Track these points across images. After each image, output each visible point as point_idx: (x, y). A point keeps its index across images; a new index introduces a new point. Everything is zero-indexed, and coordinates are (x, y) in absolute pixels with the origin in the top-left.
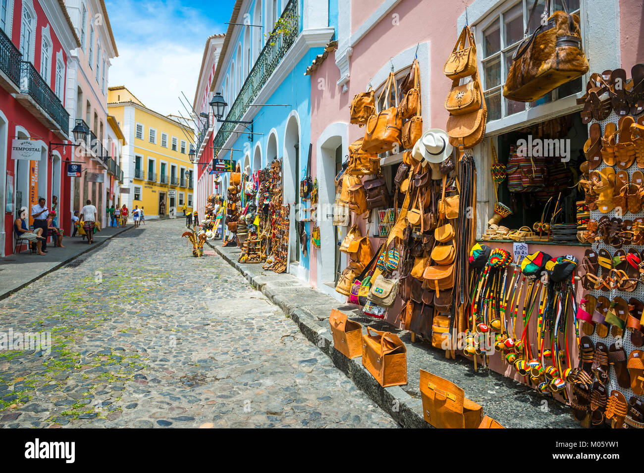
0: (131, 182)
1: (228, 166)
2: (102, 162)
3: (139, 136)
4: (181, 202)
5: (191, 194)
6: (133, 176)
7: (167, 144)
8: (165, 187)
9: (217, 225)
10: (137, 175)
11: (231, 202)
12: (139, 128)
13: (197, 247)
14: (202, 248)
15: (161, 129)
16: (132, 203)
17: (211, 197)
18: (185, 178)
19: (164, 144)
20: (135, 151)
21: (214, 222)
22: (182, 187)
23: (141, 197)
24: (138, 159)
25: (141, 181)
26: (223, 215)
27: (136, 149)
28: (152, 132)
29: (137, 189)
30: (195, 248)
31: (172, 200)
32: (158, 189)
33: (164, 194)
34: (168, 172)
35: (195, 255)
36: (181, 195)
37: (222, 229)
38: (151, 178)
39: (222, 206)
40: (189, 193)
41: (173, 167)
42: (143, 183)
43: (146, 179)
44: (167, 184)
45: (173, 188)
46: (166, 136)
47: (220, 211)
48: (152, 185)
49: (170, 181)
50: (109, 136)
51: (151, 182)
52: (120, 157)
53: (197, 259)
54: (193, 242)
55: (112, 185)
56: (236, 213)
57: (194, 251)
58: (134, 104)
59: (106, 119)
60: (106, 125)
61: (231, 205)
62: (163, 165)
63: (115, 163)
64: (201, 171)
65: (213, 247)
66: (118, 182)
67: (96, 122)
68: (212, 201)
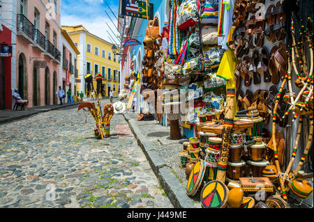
1: (144, 10)
2: (53, 58)
3: (89, 51)
4: (114, 89)
9: (133, 98)
11: (147, 68)
12: (89, 46)
13: (100, 125)
14: (108, 125)
15: (101, 48)
17: (128, 77)
18: (116, 75)
19: (104, 56)
21: (130, 96)
22: (115, 81)
24: (88, 64)
27: (87, 59)
28: (96, 49)
30: (98, 126)
31: (109, 88)
35: (98, 136)
36: (114, 85)
39: (137, 79)
40: (118, 84)
41: (109, 70)
44: (106, 79)
45: (109, 81)
46: (104, 51)
49: (108, 77)
50: (63, 43)
52: (75, 60)
53: (101, 141)
54: (95, 116)
55: (68, 77)
56: (153, 80)
57: (97, 130)
58: (85, 31)
59: (60, 31)
60: (60, 36)
61: (147, 71)
62: (103, 68)
63: (71, 64)
64: (123, 65)
65: (127, 120)
66: (73, 75)
67: (49, 29)
68: (128, 80)
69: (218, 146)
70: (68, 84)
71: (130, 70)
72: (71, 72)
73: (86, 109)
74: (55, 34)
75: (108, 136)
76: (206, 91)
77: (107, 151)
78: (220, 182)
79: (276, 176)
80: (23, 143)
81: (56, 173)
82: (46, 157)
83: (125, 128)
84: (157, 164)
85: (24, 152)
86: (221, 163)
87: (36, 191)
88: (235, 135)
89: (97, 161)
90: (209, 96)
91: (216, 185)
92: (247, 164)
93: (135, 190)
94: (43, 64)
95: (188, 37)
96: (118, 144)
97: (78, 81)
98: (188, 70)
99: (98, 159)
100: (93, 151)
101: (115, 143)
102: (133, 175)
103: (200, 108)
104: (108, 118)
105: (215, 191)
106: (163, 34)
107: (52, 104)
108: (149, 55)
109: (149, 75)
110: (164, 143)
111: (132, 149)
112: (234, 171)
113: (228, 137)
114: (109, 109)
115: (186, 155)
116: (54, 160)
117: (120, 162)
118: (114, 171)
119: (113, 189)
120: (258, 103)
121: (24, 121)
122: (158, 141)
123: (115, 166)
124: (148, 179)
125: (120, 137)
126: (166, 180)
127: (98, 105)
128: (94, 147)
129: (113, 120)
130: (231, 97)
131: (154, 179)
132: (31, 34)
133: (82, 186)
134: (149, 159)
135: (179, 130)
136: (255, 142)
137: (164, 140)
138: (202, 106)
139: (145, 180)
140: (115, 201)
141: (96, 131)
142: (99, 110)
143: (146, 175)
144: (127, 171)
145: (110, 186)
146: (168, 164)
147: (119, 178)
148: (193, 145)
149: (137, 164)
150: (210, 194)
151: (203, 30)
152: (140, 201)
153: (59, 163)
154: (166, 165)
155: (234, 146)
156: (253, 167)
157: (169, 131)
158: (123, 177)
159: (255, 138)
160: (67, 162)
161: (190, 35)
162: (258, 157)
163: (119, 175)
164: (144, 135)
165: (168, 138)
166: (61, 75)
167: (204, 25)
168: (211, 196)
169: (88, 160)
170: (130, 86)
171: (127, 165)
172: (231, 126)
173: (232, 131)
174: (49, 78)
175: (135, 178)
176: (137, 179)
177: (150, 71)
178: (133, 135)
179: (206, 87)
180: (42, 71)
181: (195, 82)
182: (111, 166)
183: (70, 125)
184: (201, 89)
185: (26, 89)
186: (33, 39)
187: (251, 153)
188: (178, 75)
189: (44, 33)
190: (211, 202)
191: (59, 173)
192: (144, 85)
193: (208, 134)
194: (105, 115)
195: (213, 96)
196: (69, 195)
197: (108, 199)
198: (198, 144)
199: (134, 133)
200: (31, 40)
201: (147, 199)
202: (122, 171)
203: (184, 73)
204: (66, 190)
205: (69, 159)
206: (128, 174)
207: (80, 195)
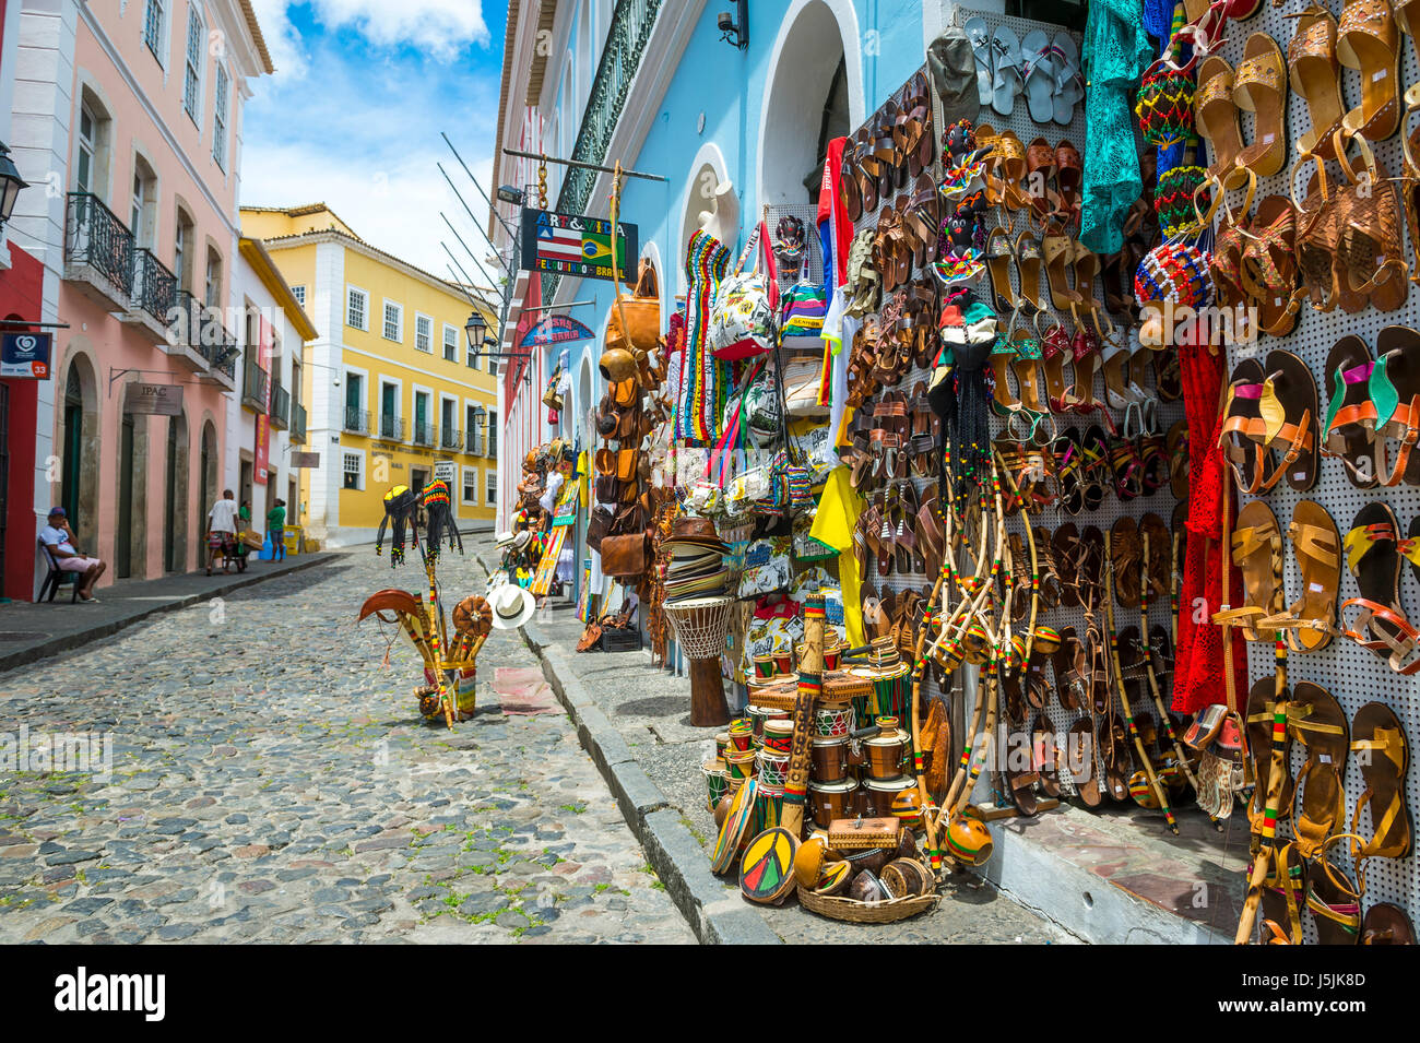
0: (335, 440)
1: (601, 251)
2: (205, 365)
3: (355, 320)
4: (469, 493)
5: (492, 472)
6: (339, 425)
7: (431, 343)
8: (427, 454)
9: (557, 552)
10: (352, 422)
11: (613, 445)
12: (356, 299)
13: (439, 673)
14: (470, 673)
15: (412, 307)
16: (337, 496)
17: (535, 455)
18: (479, 431)
19: (423, 344)
20: (345, 360)
21: (545, 541)
22: (472, 457)
23: (362, 483)
24: (353, 381)
25: (363, 438)
26: (577, 511)
27: (348, 356)
28: (391, 312)
29: (351, 460)
30: (431, 679)
32: (409, 461)
33: (423, 473)
34: (434, 416)
35: (431, 716)
36: (469, 475)
37: (575, 564)
38: (388, 431)
39: (575, 476)
40: (488, 471)
41: (448, 404)
42: (369, 443)
43: (376, 435)
44: (432, 448)
45: (448, 456)
46: (427, 322)
47: (567, 497)
48: (393, 449)
49: (440, 440)
50: (246, 298)
51: (389, 442)
52: (296, 366)
53: (444, 735)
54: (423, 642)
55: (261, 443)
56: (638, 495)
57: (428, 694)
58: (341, 236)
59: (235, 245)
60: (233, 264)
61: (614, 458)
62: (421, 397)
63: (276, 382)
64: (511, 394)
65: (536, 649)
66: (284, 436)
67: (189, 242)
68: (538, 467)
69: (783, 742)
70: (263, 473)
71: (547, 429)
72: (276, 420)
73: (390, 613)
74: (214, 259)
75: (470, 713)
76: (801, 566)
77: (472, 768)
78: (785, 833)
79: (917, 814)
80: (159, 744)
81: (324, 840)
82: (267, 790)
83: (531, 682)
84: (638, 802)
85: (181, 778)
86: (790, 785)
87: (282, 885)
88: (826, 713)
89: (447, 803)
90: (809, 583)
91: (776, 838)
92: (861, 788)
93: (575, 876)
94: (164, 399)
95: (745, 391)
96: (510, 744)
97: (308, 460)
98: (741, 503)
99: (448, 796)
100: (425, 768)
101: (498, 740)
102: (567, 839)
103: (780, 621)
104: (468, 646)
105: (772, 853)
106: (671, 339)
107: (192, 567)
108: (623, 397)
109: (623, 473)
110: (670, 738)
111: (559, 762)
112: (828, 806)
113: (805, 719)
114: (476, 616)
115: (722, 771)
116: (300, 800)
117: (523, 804)
118: (505, 828)
119: (510, 875)
120: (901, 627)
121: (108, 653)
122: (652, 730)
123: (506, 815)
124: (614, 848)
125: (515, 719)
126: (663, 842)
127: (434, 598)
128: (424, 755)
129: (485, 652)
130: (815, 620)
131: (632, 848)
132: (119, 271)
133: (414, 870)
134: (617, 790)
135: (720, 692)
136: (878, 732)
137: (672, 727)
138: (787, 614)
139: (603, 852)
140: (518, 903)
141: (423, 696)
142: (433, 615)
143: (606, 838)
144: (548, 828)
145: (501, 867)
146: (672, 801)
147: (524, 847)
148: (735, 740)
149: (579, 808)
150: (760, 861)
151: (791, 372)
152: (590, 900)
153: (319, 808)
154: (666, 805)
155: (827, 743)
156: (874, 794)
157: (689, 694)
158: (534, 845)
159: (881, 722)
160: (347, 807)
161: (749, 385)
162: (886, 770)
163: (525, 840)
164: (603, 709)
165: (684, 722)
166: (236, 435)
167: (794, 353)
168: (762, 865)
169: (416, 799)
170: (545, 500)
171: (546, 811)
172: (814, 692)
173: (817, 704)
174: (184, 455)
175: (572, 846)
176: (578, 851)
177: (627, 456)
178: (561, 709)
179: (801, 553)
180: (156, 428)
181: (765, 536)
182: (495, 814)
183: (305, 671)
184: (783, 561)
185: (91, 507)
186: (127, 291)
187: (869, 759)
188: (712, 515)
189: (169, 260)
190: (762, 879)
191: (332, 840)
192: (604, 512)
193: (766, 710)
194: (458, 636)
195: (823, 584)
196: (385, 892)
197: (500, 899)
198: (749, 738)
199: (564, 701)
200: (118, 297)
201: (608, 897)
202: (533, 829)
203: (730, 509)
204: (371, 881)
205: (349, 797)
206: (549, 836)
207: (414, 892)
